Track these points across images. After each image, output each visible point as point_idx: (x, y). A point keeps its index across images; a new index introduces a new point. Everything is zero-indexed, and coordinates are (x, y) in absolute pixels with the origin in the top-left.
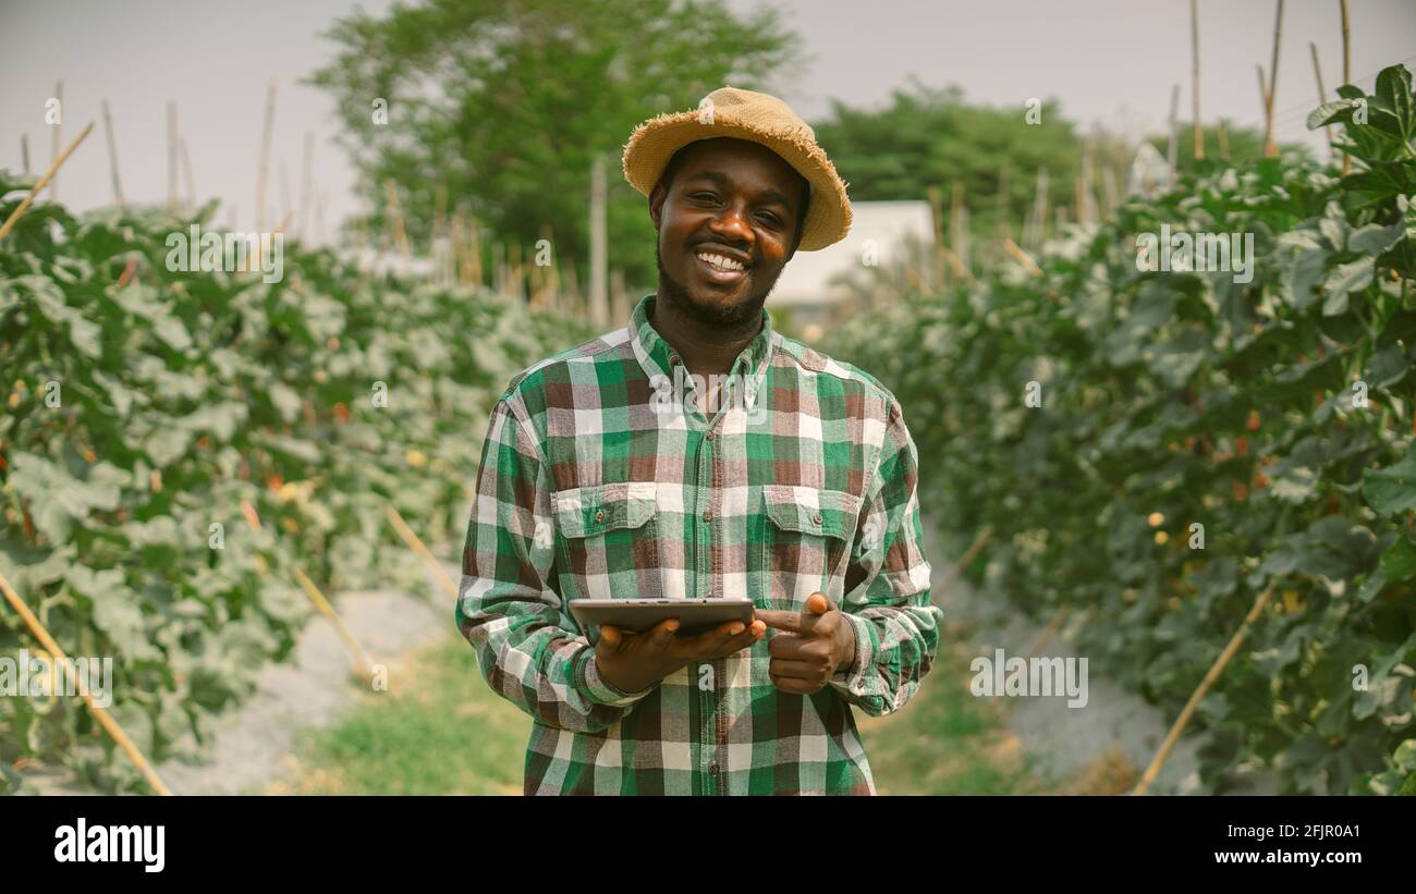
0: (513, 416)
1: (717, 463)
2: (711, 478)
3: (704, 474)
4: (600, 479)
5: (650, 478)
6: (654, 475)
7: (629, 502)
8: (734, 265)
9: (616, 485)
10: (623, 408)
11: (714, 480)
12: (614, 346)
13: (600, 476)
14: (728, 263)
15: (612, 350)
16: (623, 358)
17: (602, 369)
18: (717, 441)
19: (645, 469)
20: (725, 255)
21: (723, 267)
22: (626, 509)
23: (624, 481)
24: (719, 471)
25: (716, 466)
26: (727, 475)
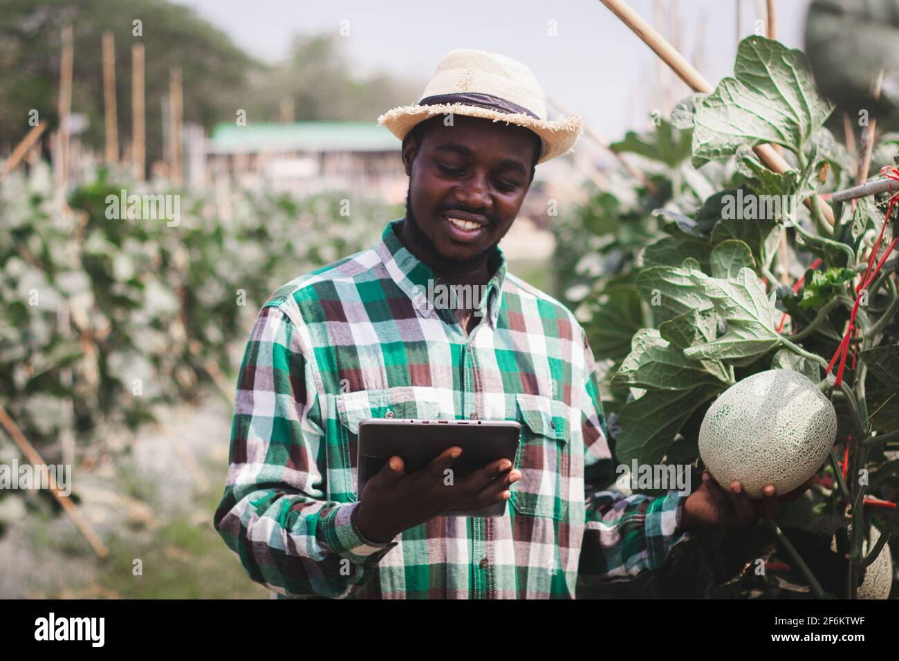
0: (289, 321)
1: (477, 373)
2: (474, 384)
3: (468, 381)
4: (386, 383)
5: (428, 383)
6: (431, 382)
7: (417, 403)
8: (475, 226)
9: (402, 388)
10: (389, 321)
11: (476, 386)
12: (369, 267)
13: (386, 380)
14: (469, 225)
15: (369, 271)
16: (380, 278)
17: (362, 288)
18: (474, 353)
19: (424, 376)
20: (466, 220)
21: (465, 227)
22: (416, 409)
23: (408, 385)
24: (479, 378)
25: (476, 373)
26: (486, 382)
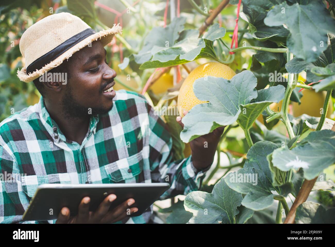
4: (45, 172)
24: (88, 164)
25: (86, 162)
26: (91, 164)
